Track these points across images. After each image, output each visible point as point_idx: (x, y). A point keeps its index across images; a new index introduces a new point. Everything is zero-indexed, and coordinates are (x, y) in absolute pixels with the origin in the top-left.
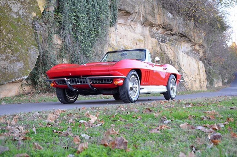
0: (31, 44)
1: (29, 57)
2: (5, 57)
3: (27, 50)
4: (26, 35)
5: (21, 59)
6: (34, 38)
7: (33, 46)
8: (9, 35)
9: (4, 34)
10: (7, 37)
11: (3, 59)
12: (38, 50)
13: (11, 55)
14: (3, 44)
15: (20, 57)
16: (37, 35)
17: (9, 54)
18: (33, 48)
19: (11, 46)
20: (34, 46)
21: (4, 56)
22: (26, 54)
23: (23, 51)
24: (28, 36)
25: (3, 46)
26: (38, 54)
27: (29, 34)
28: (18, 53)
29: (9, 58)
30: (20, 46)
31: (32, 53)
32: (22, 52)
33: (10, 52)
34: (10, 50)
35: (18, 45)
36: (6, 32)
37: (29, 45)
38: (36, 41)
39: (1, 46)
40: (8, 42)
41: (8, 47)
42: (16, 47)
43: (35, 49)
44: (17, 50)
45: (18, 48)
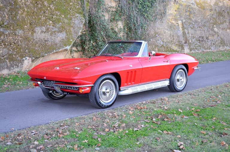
0: (75, 13)
1: (72, 27)
2: (46, 29)
3: (71, 19)
4: (71, 4)
5: (63, 29)
6: (79, 6)
7: (77, 15)
8: (51, 6)
9: (45, 6)
10: (49, 8)
11: (43, 31)
12: (83, 18)
13: (52, 27)
14: (43, 17)
15: (62, 27)
16: (84, 2)
17: (49, 26)
18: (77, 17)
19: (53, 18)
20: (79, 14)
21: (44, 28)
22: (69, 24)
23: (66, 21)
24: (74, 4)
25: (43, 18)
26: (83, 22)
27: (75, 2)
28: (60, 23)
29: (50, 30)
30: (63, 16)
31: (77, 22)
32: (64, 22)
33: (51, 23)
34: (51, 22)
35: (60, 15)
36: (48, 3)
37: (74, 14)
38: (81, 9)
39: (42, 19)
40: (50, 13)
41: (49, 19)
42: (58, 17)
43: (79, 18)
44: (59, 20)
45: (61, 19)
